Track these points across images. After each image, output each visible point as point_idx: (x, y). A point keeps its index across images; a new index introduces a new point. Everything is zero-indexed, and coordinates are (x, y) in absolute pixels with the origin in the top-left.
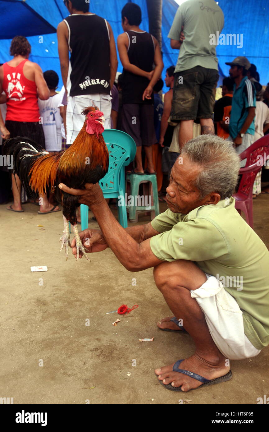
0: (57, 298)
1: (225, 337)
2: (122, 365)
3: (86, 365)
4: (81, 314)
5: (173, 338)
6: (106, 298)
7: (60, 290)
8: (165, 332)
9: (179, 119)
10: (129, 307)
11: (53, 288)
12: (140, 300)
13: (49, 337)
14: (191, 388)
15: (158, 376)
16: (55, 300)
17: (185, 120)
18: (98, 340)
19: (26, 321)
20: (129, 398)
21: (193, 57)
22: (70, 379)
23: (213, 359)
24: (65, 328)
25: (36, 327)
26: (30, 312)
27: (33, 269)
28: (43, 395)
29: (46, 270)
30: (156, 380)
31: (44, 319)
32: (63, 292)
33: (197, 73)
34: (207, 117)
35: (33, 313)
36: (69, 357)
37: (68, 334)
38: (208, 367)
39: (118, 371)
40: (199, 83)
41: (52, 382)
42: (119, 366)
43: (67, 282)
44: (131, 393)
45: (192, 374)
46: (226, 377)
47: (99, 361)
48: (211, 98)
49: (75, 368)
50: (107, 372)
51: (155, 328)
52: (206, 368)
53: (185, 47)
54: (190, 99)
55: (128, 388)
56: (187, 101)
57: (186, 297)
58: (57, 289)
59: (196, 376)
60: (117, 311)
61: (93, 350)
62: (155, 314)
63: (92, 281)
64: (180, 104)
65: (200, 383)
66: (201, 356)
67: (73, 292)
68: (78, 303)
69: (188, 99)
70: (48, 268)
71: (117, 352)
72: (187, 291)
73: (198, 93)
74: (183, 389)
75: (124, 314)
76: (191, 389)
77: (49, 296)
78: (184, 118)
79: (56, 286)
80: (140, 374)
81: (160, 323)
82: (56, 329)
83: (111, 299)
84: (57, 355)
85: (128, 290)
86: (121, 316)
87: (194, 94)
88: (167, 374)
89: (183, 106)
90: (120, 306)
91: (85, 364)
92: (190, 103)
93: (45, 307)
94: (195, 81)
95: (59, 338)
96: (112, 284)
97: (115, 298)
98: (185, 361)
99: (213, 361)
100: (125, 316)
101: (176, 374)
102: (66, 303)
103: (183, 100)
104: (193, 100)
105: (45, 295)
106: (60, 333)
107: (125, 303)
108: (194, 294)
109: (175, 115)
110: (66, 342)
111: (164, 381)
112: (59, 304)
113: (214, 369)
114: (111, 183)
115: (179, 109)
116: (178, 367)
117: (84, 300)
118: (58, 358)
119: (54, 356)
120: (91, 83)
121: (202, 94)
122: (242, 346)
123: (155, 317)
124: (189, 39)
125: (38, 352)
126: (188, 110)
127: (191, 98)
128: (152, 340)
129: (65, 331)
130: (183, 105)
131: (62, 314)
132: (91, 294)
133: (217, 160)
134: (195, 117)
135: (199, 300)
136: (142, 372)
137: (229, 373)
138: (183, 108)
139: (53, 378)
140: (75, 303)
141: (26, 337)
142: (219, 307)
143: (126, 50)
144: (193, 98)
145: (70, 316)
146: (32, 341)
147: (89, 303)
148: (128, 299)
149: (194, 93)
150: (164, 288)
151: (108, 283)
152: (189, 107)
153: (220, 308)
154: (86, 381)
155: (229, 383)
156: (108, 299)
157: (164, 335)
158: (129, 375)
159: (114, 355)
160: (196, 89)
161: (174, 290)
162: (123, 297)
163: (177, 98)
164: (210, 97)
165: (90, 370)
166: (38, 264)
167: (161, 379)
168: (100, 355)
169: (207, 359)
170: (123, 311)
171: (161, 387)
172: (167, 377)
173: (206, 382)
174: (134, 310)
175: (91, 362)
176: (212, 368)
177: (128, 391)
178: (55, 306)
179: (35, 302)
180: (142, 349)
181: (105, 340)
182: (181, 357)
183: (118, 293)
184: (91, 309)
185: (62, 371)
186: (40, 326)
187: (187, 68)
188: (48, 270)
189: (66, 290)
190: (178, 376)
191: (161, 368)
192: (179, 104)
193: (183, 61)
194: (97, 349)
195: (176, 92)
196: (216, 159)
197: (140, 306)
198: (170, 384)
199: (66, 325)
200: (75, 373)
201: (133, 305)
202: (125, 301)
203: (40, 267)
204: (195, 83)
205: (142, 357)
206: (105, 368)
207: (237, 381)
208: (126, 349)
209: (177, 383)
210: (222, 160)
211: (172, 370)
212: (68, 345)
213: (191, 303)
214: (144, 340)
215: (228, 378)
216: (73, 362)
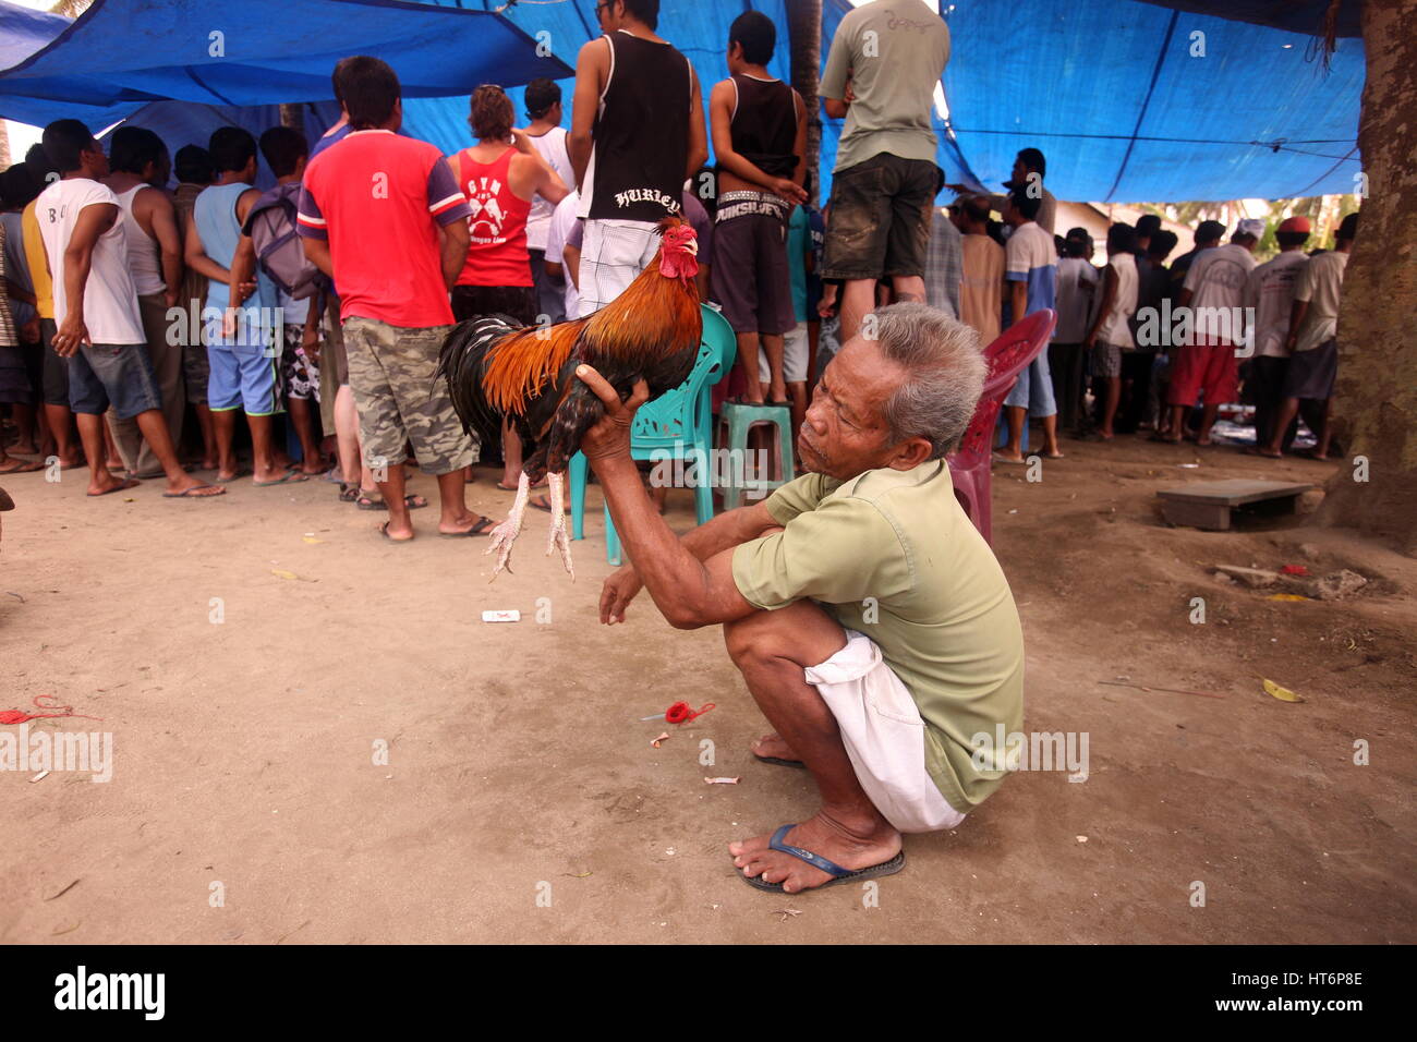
0: (532, 680)
1: (881, 776)
2: (659, 831)
3: (579, 826)
4: (583, 719)
5: (784, 780)
6: (644, 686)
7: (543, 664)
8: (768, 765)
9: (839, 277)
10: (694, 707)
11: (528, 659)
12: (722, 692)
13: (506, 764)
14: (806, 885)
15: (734, 857)
16: (528, 685)
17: (855, 279)
18: (613, 775)
19: (458, 726)
20: (665, 900)
21: (867, 136)
22: (538, 853)
23: (860, 824)
24: (543, 746)
25: (479, 741)
26: (469, 709)
27: (488, 616)
28: (475, 883)
29: (517, 619)
30: (731, 866)
31: (497, 725)
32: (548, 669)
33: (881, 169)
34: (908, 273)
35: (475, 711)
36: (543, 808)
37: (547, 759)
38: (848, 842)
39: (649, 844)
40: (886, 192)
41: (498, 858)
42: (652, 833)
43: (559, 647)
44: (670, 891)
45: (811, 856)
46: (889, 865)
47: (609, 820)
48: (919, 229)
49: (552, 832)
50: (621, 844)
51: (747, 755)
52: (845, 845)
53: (856, 116)
54: (865, 231)
55: (665, 880)
56: (858, 234)
57: (795, 683)
58: (536, 662)
59: (820, 862)
60: (664, 715)
61: (596, 798)
62: (751, 724)
63: (617, 646)
64: (843, 242)
65: (828, 876)
66: (835, 818)
67: (571, 669)
68: (578, 695)
69: (860, 231)
70: (521, 615)
71: (653, 804)
72: (797, 668)
73: (886, 217)
74: (786, 888)
75: (680, 721)
76: (805, 890)
77: (516, 677)
78: (852, 275)
79: (535, 655)
80: (695, 853)
81: (758, 744)
82: (523, 749)
83: (655, 688)
84: (517, 802)
85: (697, 670)
86: (672, 727)
87: (875, 219)
88: (755, 855)
89: (849, 247)
90: (671, 704)
91: (575, 824)
92: (864, 239)
93: (503, 700)
94: (875, 189)
95: (526, 767)
96: (662, 655)
97: (666, 686)
98: (797, 828)
99: (860, 829)
100: (683, 726)
101: (774, 854)
102: (552, 693)
103: (849, 232)
104: (872, 232)
105: (506, 673)
106: (529, 758)
107: (684, 698)
108: (811, 675)
109: (831, 268)
110: (541, 776)
111: (746, 869)
112: (535, 694)
113: (861, 847)
114: (677, 425)
115: (840, 254)
116: (780, 841)
117: (592, 687)
118: (519, 808)
119: (509, 803)
120: (643, 197)
121: (897, 218)
122: (920, 800)
123: (750, 732)
124: (863, 97)
125: (476, 794)
126: (860, 255)
127: (868, 228)
128: (734, 781)
129: (542, 753)
130: (850, 244)
131: (538, 716)
132: (610, 675)
133: (944, 363)
134: (879, 271)
135: (822, 689)
136: (700, 848)
137: (897, 857)
138: (849, 250)
139: (501, 850)
140: (570, 694)
141: (454, 762)
142: (869, 707)
143: (728, 118)
144: (873, 228)
145: (556, 721)
146: (467, 771)
147: (603, 696)
148: (695, 689)
149: (875, 217)
150: (744, 660)
151: (654, 653)
152: (862, 250)
153: (872, 711)
154: (572, 861)
155: (895, 878)
156: (650, 687)
157: (765, 771)
158: (671, 853)
159: (644, 809)
160: (881, 207)
161: (769, 665)
162: (683, 685)
163: (836, 228)
164: (917, 225)
165: (585, 838)
166: (502, 604)
167: (741, 865)
168: (612, 807)
169: (846, 824)
170: (678, 714)
171: (738, 881)
172: (755, 861)
173: (840, 875)
174: (705, 714)
175: (589, 822)
176: (858, 844)
177: (663, 887)
178: (525, 699)
179: (483, 688)
180: (709, 799)
181: (629, 778)
182: (795, 819)
183: (672, 676)
184: (605, 710)
185: (522, 836)
186: (488, 741)
187: (859, 160)
188: (521, 620)
189: (555, 665)
190: (778, 859)
191: (744, 842)
192: (839, 241)
193: (849, 147)
194: (606, 795)
195: (833, 214)
196: (942, 360)
197: (718, 706)
198: (760, 875)
199: (545, 740)
200: (551, 841)
201: (704, 704)
202: (686, 693)
203: (503, 613)
204: (878, 194)
205: (706, 817)
206: (620, 837)
207: (914, 875)
208: (674, 798)
209: (773, 875)
210: (954, 365)
211: (768, 846)
212: (543, 782)
213: (806, 696)
214: (718, 780)
215: (893, 867)
216: (550, 820)
